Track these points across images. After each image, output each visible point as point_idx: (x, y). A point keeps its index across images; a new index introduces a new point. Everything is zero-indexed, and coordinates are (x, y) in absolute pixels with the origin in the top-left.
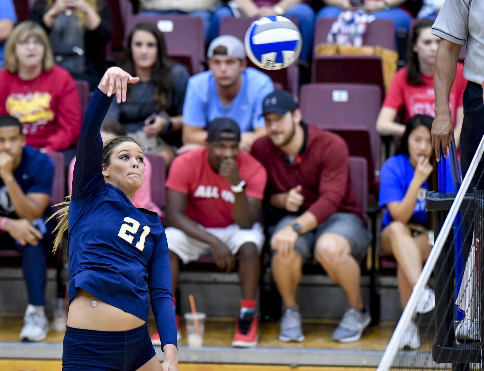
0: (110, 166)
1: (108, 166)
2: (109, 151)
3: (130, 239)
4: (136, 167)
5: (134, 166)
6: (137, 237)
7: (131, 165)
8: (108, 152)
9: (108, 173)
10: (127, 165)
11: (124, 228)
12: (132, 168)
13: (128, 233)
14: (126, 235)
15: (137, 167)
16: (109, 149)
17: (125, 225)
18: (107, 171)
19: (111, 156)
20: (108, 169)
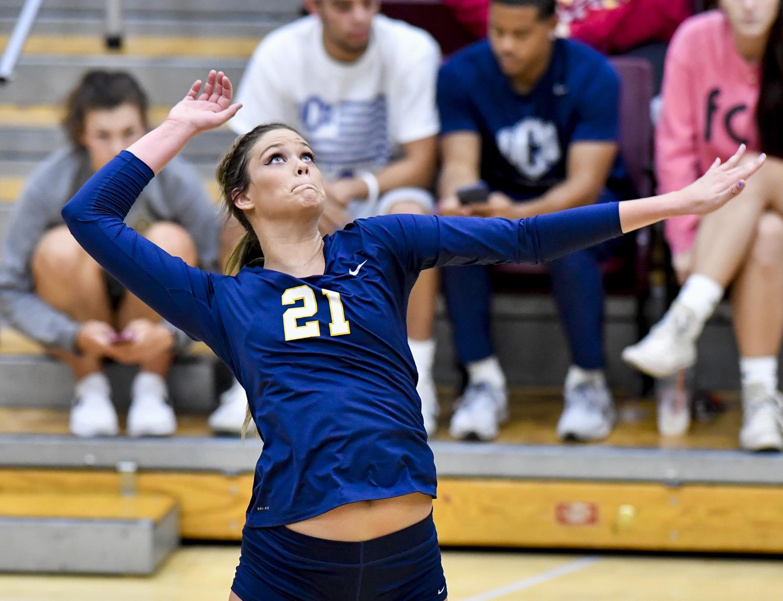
0: (251, 188)
1: (248, 190)
2: (241, 159)
3: (312, 330)
4: (304, 171)
5: (300, 172)
6: (323, 316)
7: (294, 171)
8: (239, 161)
9: (251, 203)
10: (283, 172)
11: (290, 318)
12: (296, 176)
13: (301, 322)
14: (302, 328)
15: (307, 172)
16: (241, 154)
17: (289, 310)
18: (249, 200)
19: (247, 166)
20: (248, 196)
